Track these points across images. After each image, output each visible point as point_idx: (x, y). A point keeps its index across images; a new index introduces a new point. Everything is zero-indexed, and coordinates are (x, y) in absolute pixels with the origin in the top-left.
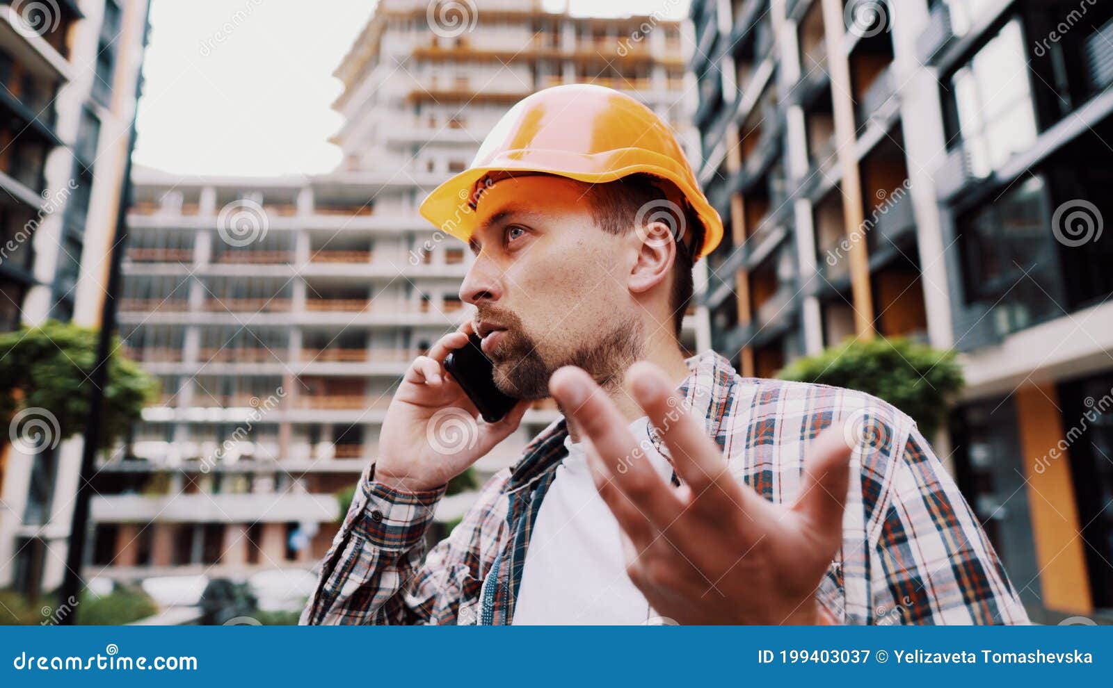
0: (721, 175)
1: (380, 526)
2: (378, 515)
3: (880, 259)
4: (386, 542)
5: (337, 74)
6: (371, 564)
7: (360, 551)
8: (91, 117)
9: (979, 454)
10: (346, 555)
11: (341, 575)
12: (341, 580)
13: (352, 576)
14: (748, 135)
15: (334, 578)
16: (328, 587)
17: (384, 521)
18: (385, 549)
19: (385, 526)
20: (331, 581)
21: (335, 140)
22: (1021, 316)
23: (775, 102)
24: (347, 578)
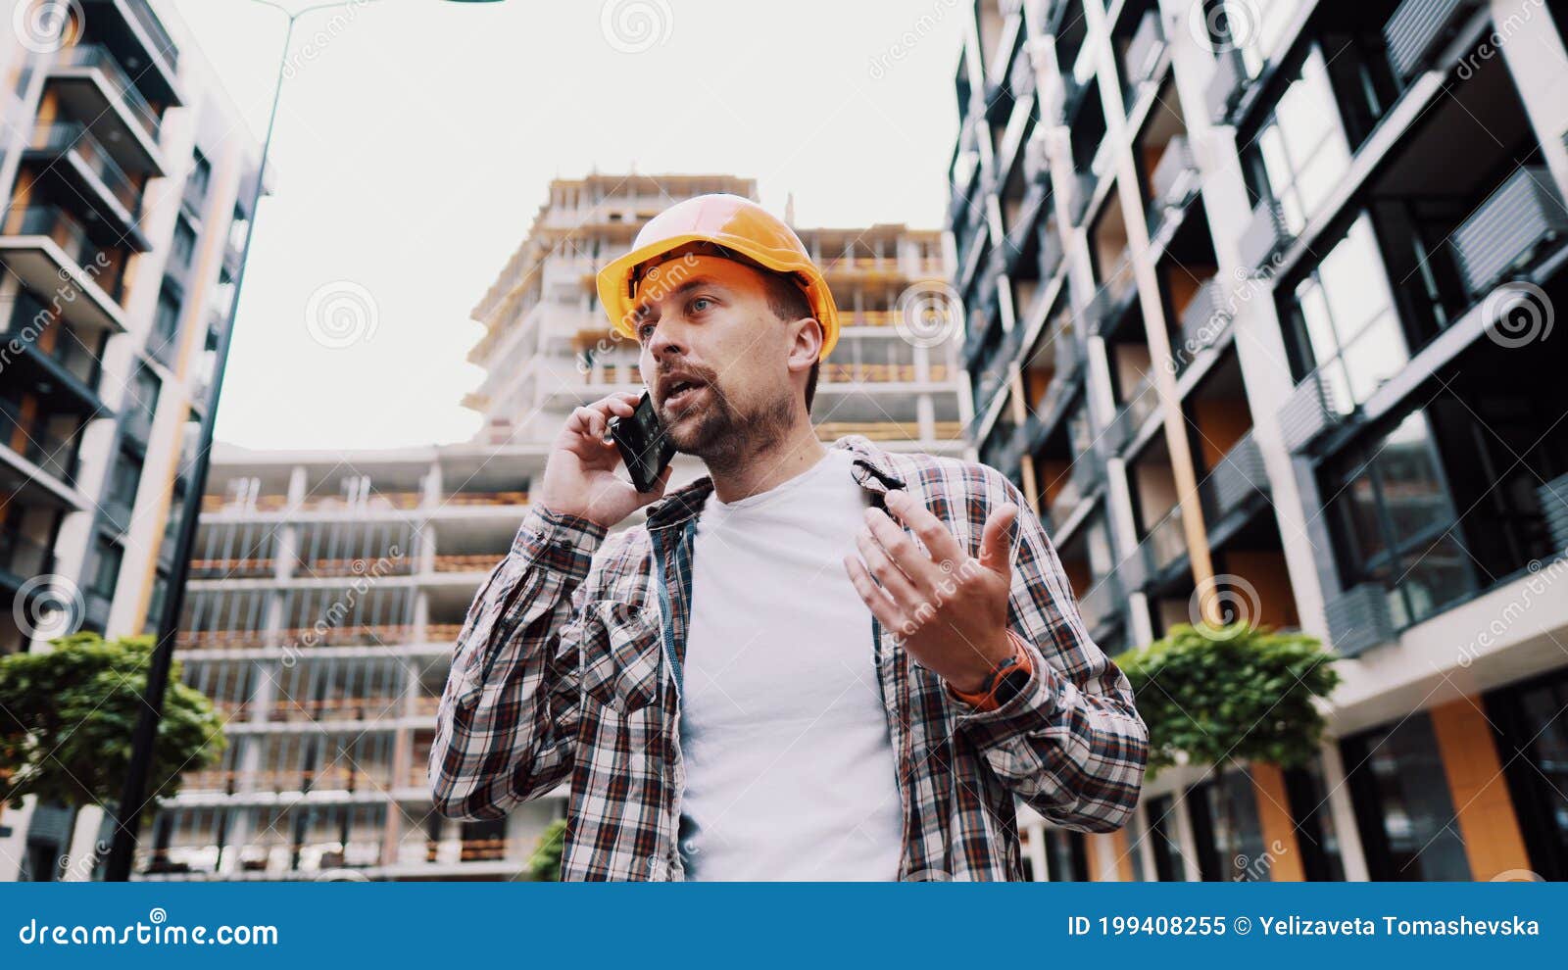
0: (1002, 430)
1: (570, 554)
2: (567, 545)
3: (1223, 532)
4: (574, 570)
5: (476, 315)
6: (555, 593)
7: (545, 580)
8: (148, 377)
9: (1397, 824)
10: (531, 584)
11: (525, 603)
12: (524, 608)
13: (535, 603)
14: (1035, 376)
15: (517, 607)
16: (509, 616)
17: (573, 550)
18: (572, 577)
19: (575, 553)
20: (514, 609)
21: (474, 402)
22: (1420, 601)
23: (1069, 331)
24: (531, 606)
